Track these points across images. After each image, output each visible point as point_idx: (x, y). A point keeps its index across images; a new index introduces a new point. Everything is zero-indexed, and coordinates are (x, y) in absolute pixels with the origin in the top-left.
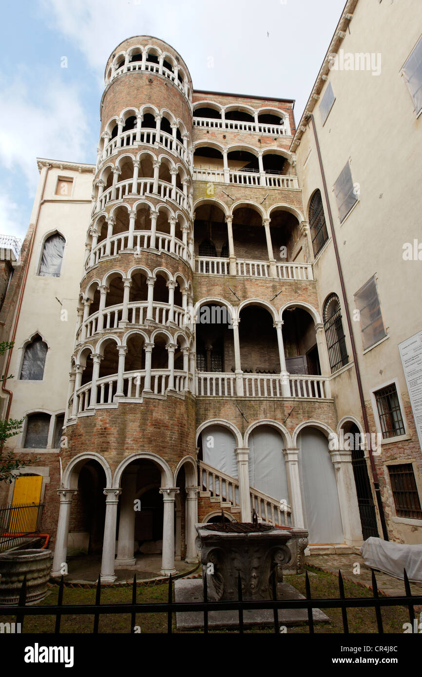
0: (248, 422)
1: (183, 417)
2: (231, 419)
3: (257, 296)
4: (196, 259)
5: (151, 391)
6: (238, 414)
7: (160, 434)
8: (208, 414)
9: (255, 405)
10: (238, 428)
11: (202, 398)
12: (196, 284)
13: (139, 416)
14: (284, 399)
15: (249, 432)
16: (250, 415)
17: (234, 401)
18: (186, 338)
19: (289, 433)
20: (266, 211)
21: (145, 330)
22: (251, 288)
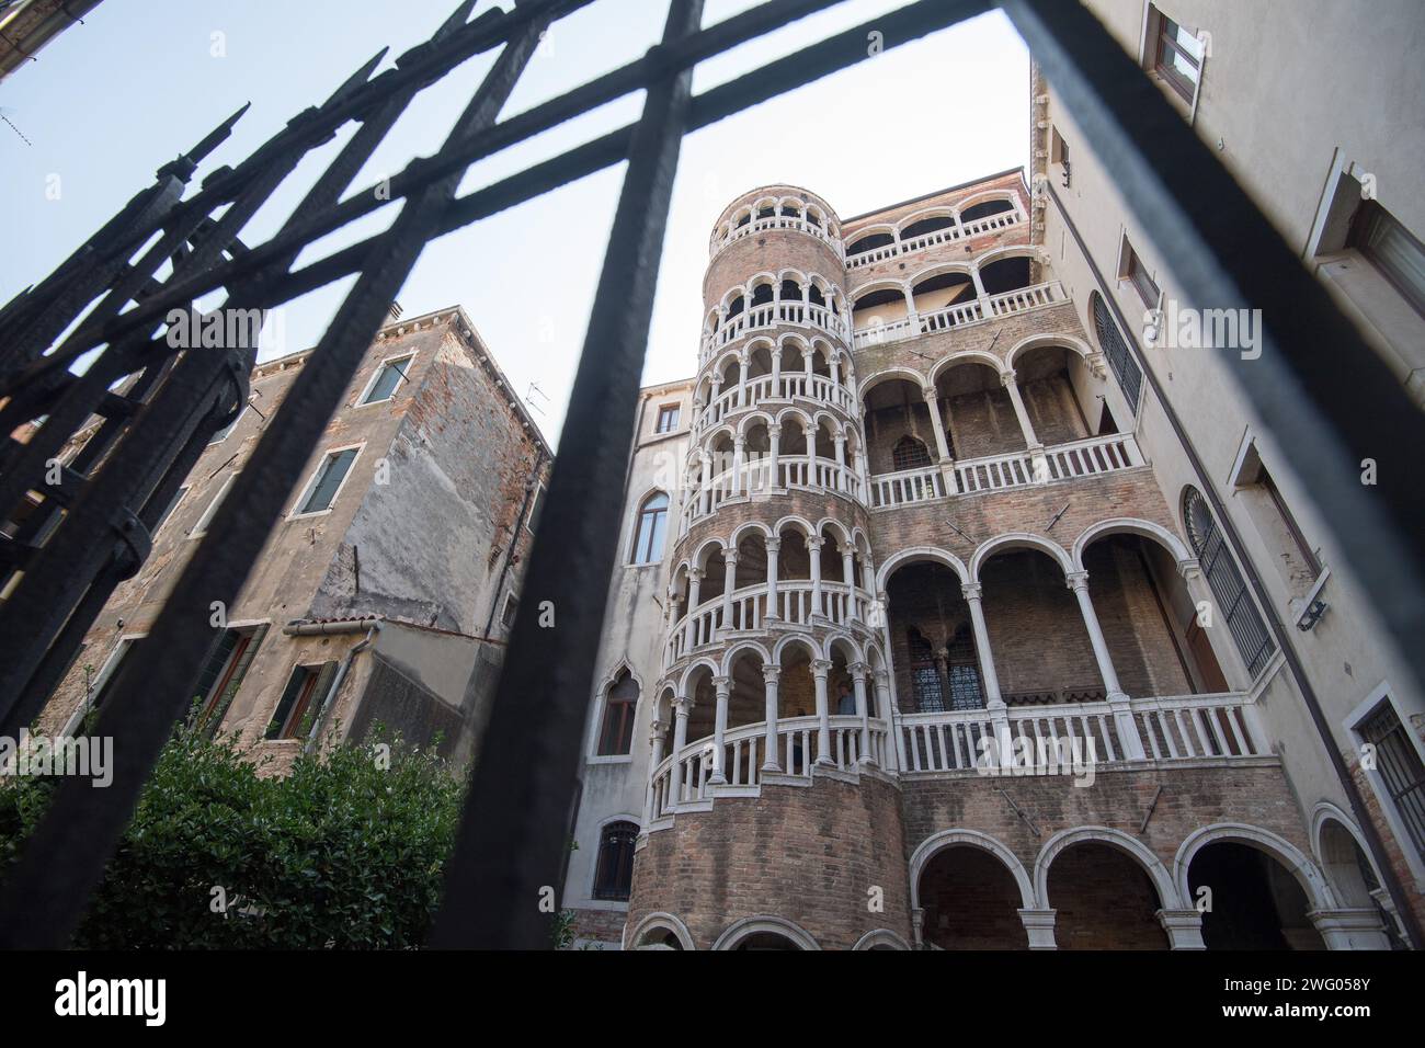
0: (1039, 836)
1: (857, 828)
2: (993, 831)
3: (1012, 527)
4: (874, 482)
5: (779, 769)
6: (1008, 813)
7: (801, 871)
8: (936, 817)
9: (1050, 788)
10: (1016, 854)
11: (916, 779)
12: (879, 529)
13: (753, 827)
14: (1130, 768)
15: (1047, 864)
16: (1042, 818)
17: (993, 782)
18: (853, 643)
19: (1161, 865)
20: (1003, 358)
21: (763, 641)
22: (995, 514)
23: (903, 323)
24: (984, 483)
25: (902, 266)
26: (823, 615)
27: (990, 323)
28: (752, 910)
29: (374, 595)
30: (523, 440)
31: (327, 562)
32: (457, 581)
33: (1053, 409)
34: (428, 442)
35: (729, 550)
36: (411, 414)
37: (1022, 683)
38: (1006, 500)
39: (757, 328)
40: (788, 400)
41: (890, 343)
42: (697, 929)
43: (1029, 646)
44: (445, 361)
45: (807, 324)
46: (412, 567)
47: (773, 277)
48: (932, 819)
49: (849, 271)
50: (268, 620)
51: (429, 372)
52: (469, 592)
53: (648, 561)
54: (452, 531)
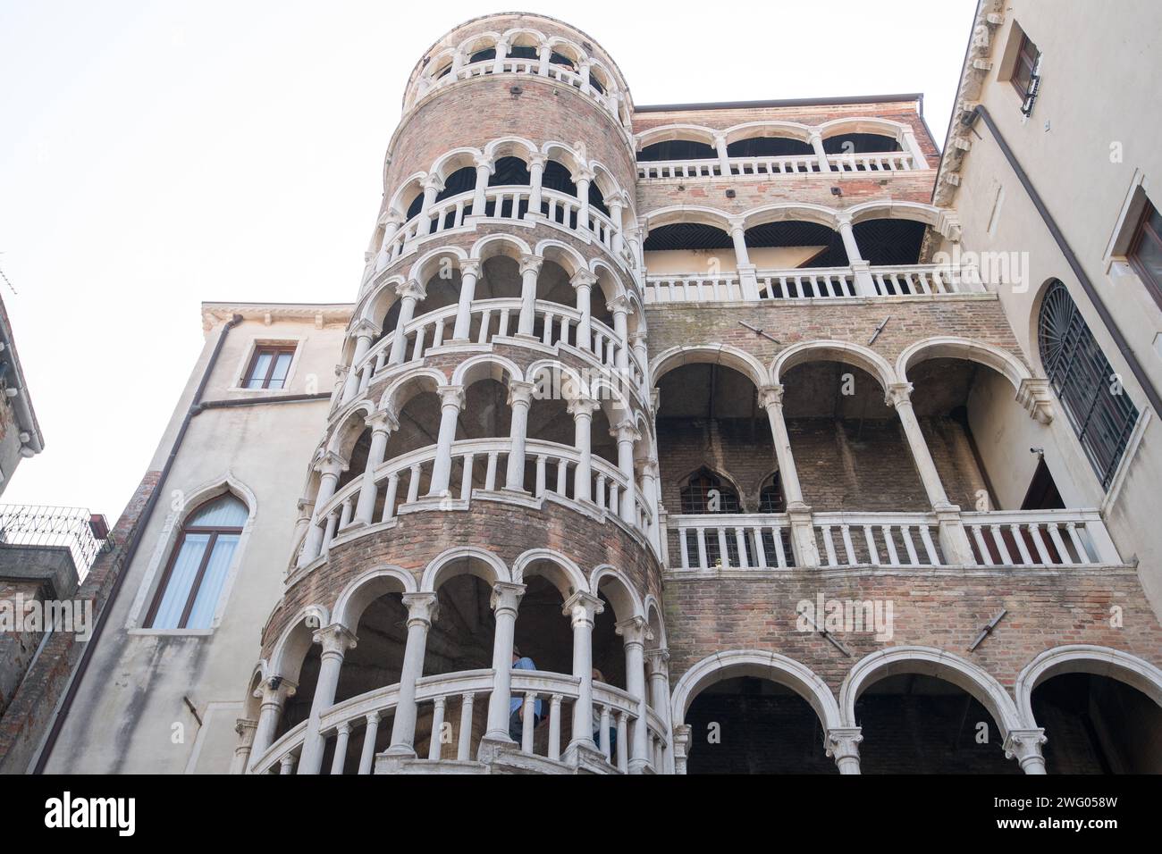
4: (673, 526)
12: (680, 609)
20: (892, 361)
23: (729, 278)
24: (864, 556)
25: (731, 194)
26: (592, 746)
27: (869, 305)
35: (419, 595)
38: (900, 589)
39: (497, 218)
40: (546, 345)
41: (708, 303)
45: (585, 236)
47: (532, 147)
49: (643, 181)
53: (183, 623)
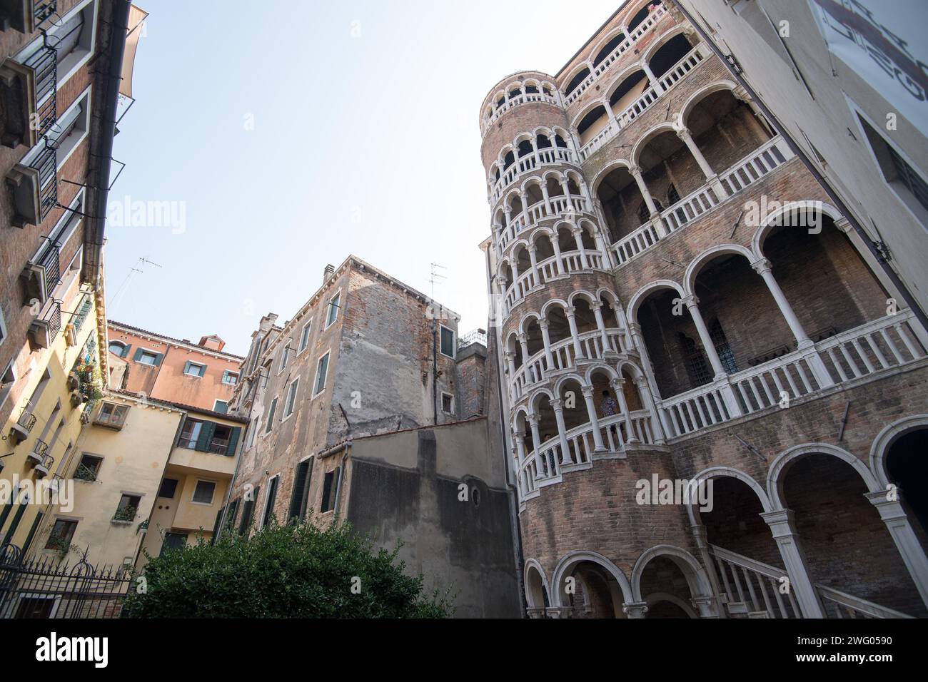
0: (766, 460)
1: (629, 486)
2: (734, 464)
3: (707, 244)
4: (613, 250)
5: (571, 462)
6: (742, 450)
7: (594, 520)
8: (695, 464)
9: (767, 424)
10: (752, 476)
11: (677, 441)
12: (621, 281)
13: (562, 501)
14: (822, 395)
15: (775, 479)
16: (766, 447)
17: (728, 431)
18: (607, 368)
19: (858, 461)
20: (676, 122)
21: (548, 386)
22: (693, 240)
23: (607, 129)
24: (683, 220)
25: (598, 88)
26: (584, 357)
27: (662, 100)
28: (570, 549)
29: (359, 424)
30: (419, 306)
31: (328, 417)
32: (406, 399)
33: (742, 132)
34: (361, 334)
35: (520, 336)
36: (345, 325)
37: (762, 347)
38: (698, 227)
39: (509, 184)
40: (536, 224)
41: (603, 146)
42: (545, 565)
43: (762, 319)
44: (355, 287)
45: (539, 165)
46: (376, 402)
47: (510, 145)
48: (693, 466)
49: (568, 108)
50: (313, 454)
51: (347, 298)
52: (415, 402)
54: (393, 374)
